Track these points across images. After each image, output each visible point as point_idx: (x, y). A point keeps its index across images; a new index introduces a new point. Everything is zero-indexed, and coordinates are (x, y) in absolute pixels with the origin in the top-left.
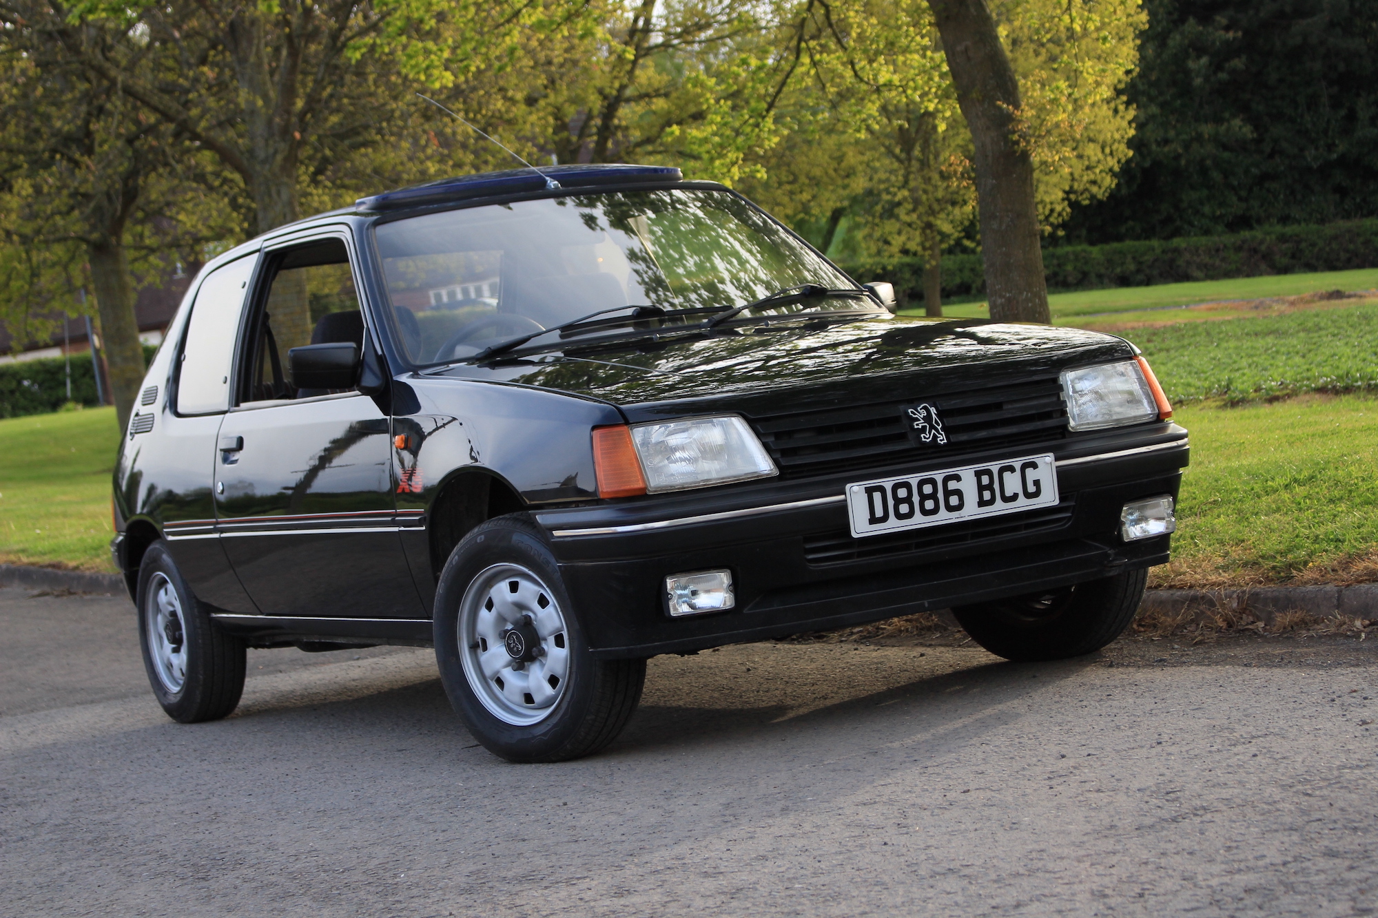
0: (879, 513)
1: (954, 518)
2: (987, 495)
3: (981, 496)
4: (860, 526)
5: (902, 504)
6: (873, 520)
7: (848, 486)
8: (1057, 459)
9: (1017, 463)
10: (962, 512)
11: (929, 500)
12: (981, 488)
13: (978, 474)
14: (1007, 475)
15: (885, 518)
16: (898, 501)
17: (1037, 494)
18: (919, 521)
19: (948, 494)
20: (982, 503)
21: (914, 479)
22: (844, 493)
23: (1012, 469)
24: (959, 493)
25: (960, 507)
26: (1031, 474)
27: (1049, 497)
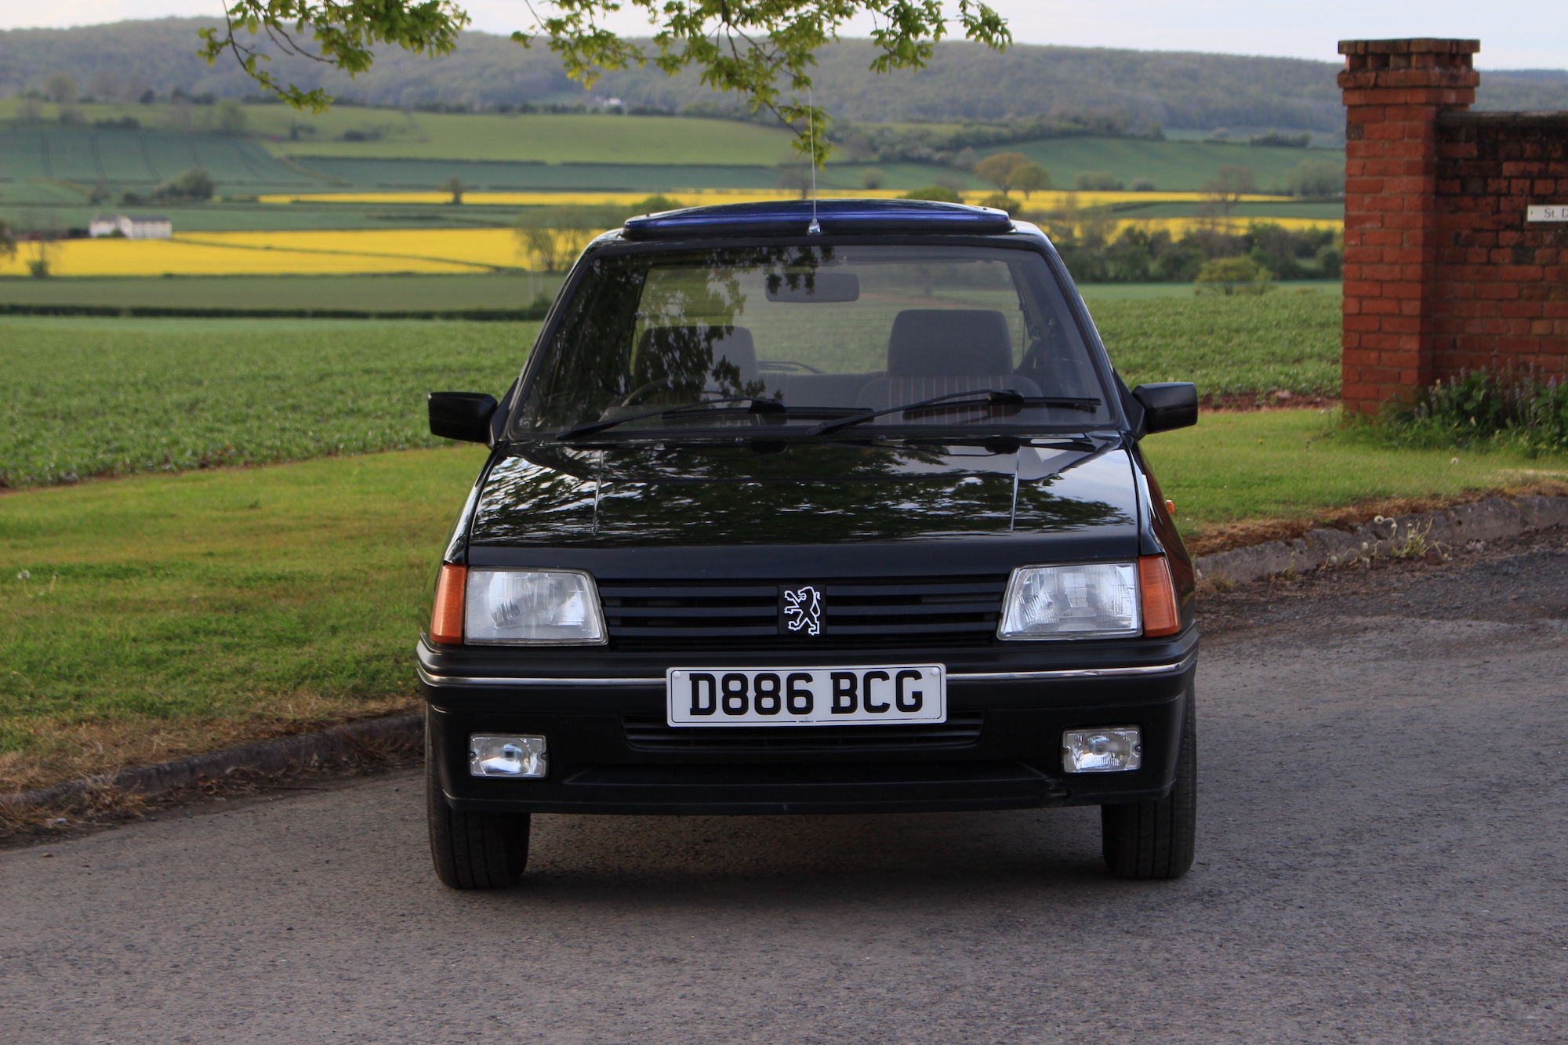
0: (704, 703)
1: (798, 721)
2: (845, 701)
3: (836, 701)
4: (679, 714)
5: (733, 697)
6: (696, 710)
7: (669, 670)
8: (948, 671)
9: (893, 670)
10: (809, 716)
11: (768, 697)
12: (838, 693)
13: (836, 678)
14: (875, 683)
15: (710, 710)
16: (728, 694)
17: (917, 707)
18: (752, 719)
19: (792, 694)
20: (837, 709)
21: (751, 673)
22: (664, 676)
23: (884, 676)
24: (808, 695)
25: (808, 709)
26: (910, 685)
27: (934, 711)
